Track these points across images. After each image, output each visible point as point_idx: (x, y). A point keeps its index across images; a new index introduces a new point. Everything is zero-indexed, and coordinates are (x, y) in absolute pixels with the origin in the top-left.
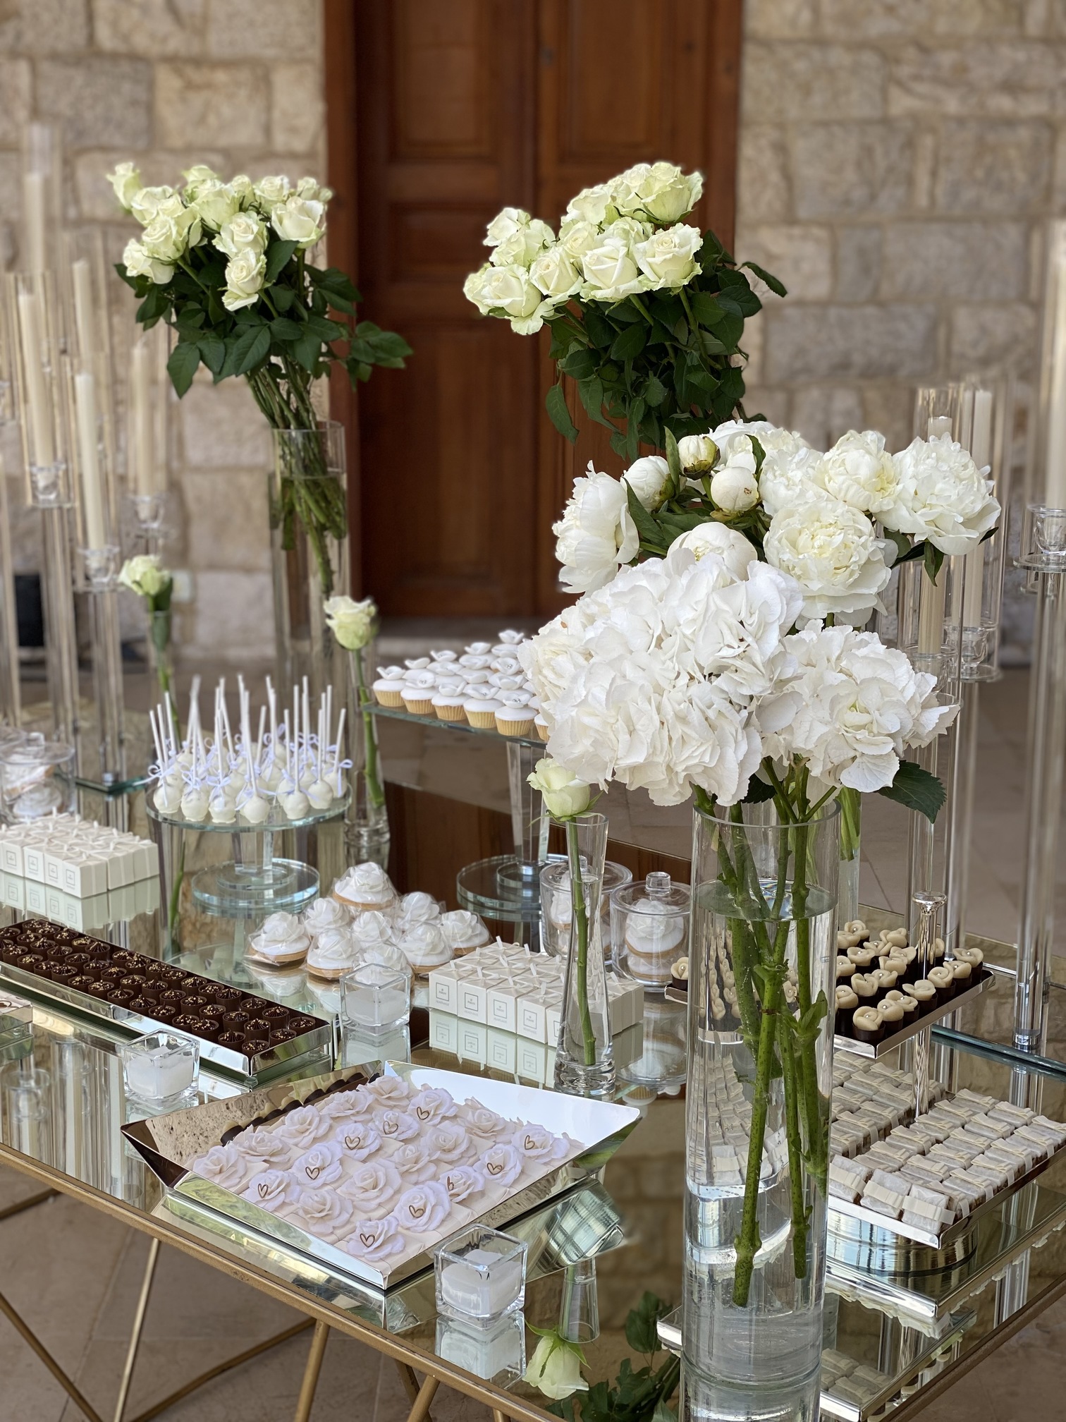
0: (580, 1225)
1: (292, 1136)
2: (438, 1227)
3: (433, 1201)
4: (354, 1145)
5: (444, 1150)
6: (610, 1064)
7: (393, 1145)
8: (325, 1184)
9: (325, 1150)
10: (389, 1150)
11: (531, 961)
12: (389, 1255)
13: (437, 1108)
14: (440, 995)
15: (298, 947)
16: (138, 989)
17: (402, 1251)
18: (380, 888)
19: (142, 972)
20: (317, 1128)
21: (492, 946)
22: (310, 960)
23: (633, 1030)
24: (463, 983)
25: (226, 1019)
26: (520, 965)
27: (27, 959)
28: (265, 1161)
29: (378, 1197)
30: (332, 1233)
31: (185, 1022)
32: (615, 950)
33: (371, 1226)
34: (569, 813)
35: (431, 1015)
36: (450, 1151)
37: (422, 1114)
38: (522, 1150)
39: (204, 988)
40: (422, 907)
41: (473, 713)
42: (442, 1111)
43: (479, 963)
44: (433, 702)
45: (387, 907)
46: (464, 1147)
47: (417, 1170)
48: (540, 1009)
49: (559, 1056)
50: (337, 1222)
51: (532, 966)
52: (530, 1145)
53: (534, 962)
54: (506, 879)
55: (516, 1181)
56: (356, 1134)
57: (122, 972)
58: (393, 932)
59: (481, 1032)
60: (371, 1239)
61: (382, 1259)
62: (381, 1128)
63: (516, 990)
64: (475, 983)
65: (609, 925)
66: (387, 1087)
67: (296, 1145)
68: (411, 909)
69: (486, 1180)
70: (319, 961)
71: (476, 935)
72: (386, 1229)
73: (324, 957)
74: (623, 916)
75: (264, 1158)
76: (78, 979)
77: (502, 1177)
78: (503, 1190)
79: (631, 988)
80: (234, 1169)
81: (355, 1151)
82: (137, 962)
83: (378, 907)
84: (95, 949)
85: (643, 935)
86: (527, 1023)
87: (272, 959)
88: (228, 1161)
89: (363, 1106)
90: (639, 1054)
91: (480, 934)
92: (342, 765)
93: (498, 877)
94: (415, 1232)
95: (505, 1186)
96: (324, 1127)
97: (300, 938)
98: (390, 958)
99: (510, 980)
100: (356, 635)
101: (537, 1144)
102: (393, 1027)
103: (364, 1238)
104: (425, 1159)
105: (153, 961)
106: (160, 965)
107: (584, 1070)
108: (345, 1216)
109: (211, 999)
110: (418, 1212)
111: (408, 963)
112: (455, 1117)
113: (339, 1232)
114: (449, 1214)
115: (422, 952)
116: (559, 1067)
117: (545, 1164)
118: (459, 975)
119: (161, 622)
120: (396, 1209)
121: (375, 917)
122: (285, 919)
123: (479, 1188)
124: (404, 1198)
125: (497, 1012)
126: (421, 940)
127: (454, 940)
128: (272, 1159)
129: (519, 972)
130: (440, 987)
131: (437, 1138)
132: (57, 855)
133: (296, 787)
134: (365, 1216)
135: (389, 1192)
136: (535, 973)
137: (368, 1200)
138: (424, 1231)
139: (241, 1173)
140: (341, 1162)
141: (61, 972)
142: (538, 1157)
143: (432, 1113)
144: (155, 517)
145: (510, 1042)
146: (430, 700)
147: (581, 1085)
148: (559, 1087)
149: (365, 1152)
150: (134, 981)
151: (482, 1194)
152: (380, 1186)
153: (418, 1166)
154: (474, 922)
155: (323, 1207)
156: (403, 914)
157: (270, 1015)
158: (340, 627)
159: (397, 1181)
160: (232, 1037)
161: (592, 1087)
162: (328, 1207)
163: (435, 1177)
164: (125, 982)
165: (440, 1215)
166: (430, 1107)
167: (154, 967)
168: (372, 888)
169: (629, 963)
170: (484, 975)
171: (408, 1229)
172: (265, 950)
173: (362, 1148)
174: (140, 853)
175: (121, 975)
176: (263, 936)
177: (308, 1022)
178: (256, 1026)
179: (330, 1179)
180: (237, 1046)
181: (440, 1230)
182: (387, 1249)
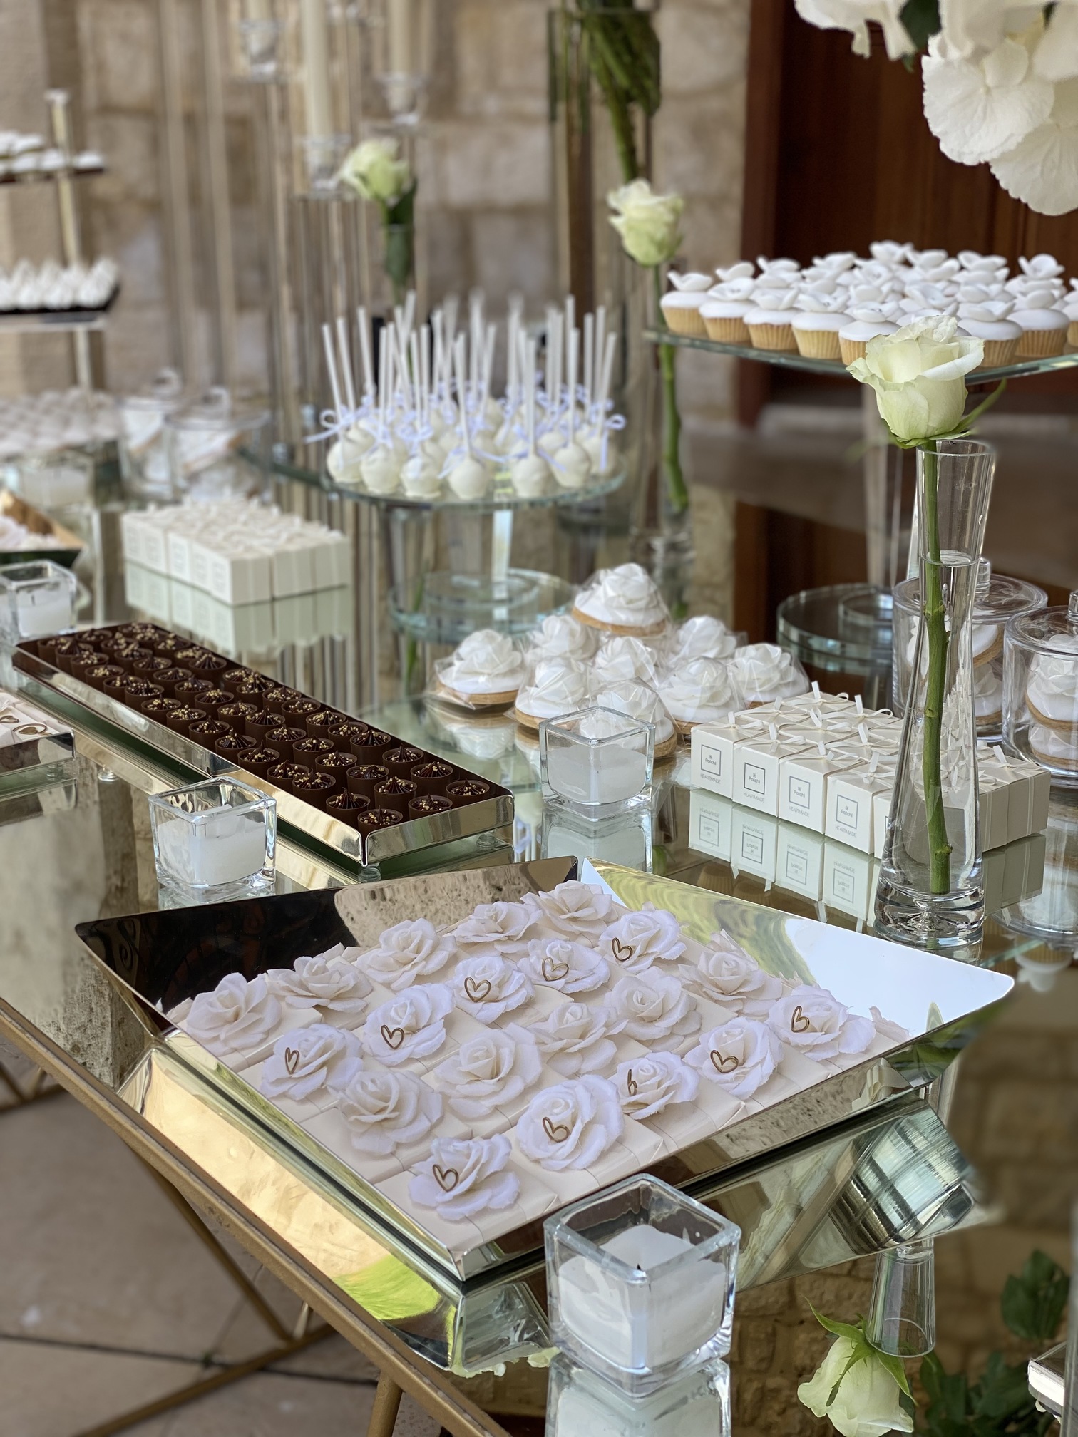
0: (909, 1164)
1: (386, 968)
2: (593, 1164)
3: (586, 1114)
4: (483, 994)
5: (642, 1019)
6: (975, 895)
7: (554, 1002)
8: (410, 1060)
9: (424, 1000)
10: (543, 1009)
11: (863, 720)
12: (485, 1211)
13: (649, 943)
14: (706, 765)
15: (505, 685)
16: (238, 723)
17: (510, 1207)
18: (642, 604)
19: (258, 701)
20: (427, 958)
21: (806, 698)
22: (520, 705)
23: (1027, 844)
24: (743, 747)
25: (351, 775)
26: (841, 725)
27: (101, 672)
28: (317, 1007)
29: (494, 1094)
30: (393, 1154)
31: (285, 774)
32: (1008, 718)
33: (457, 1152)
34: (923, 431)
35: (693, 796)
36: (651, 1020)
37: (622, 950)
38: (786, 1033)
39: (337, 729)
40: (709, 638)
41: (805, 332)
42: (657, 949)
43: (776, 719)
44: (747, 320)
45: (652, 633)
46: (676, 1016)
47: (579, 1051)
48: (864, 795)
49: (884, 875)
50: (404, 1135)
51: (861, 729)
52: (802, 1024)
53: (868, 723)
54: (851, 612)
55: (762, 1090)
56: (485, 976)
57: (228, 698)
58: (657, 672)
59: (769, 828)
60: (451, 1177)
61: (468, 1219)
62: (539, 969)
63: (829, 764)
64: (762, 747)
65: (1001, 679)
66: (571, 901)
67: (387, 985)
68: (690, 639)
69: (702, 1082)
70: (530, 706)
71: (787, 684)
72: (483, 1161)
73: (540, 698)
74: (1025, 659)
75: (316, 1002)
76: (156, 702)
77: (736, 1078)
78: (734, 1103)
79: (1027, 774)
80: (255, 1017)
81: (480, 1004)
82: (254, 685)
83: (639, 632)
84: (203, 664)
85: (1058, 690)
86: (842, 817)
87: (465, 697)
88: (247, 1002)
89: (518, 929)
90: (1035, 886)
91: (794, 683)
92: (610, 424)
93: (841, 609)
94: (549, 1168)
95: (739, 1097)
96: (441, 957)
97: (512, 672)
98: (636, 705)
99: (822, 749)
100: (652, 240)
101: (813, 1023)
102: (622, 807)
103: (441, 1174)
104: (598, 1032)
105: (277, 685)
106: (284, 692)
107: (929, 902)
108: (423, 1124)
109: (341, 745)
110: (557, 1132)
111: (667, 715)
112: (681, 960)
113: (406, 1154)
114: (620, 1141)
115: (696, 702)
116: (884, 893)
117: (827, 1062)
118: (738, 734)
119: (398, 241)
120: (521, 1120)
121: (630, 645)
122: (491, 639)
123: (683, 1096)
124: (538, 1101)
125: (795, 798)
126: (694, 682)
127: (752, 689)
128: (331, 1006)
129: (840, 736)
130: (707, 752)
131: (629, 996)
132: (207, 544)
133: (531, 447)
134: (462, 1128)
135: (516, 1086)
136: (865, 740)
137: (478, 1098)
138: (566, 1168)
139: (268, 1022)
140: (449, 1023)
141: (138, 691)
142: (813, 1048)
143: (637, 952)
144: (412, 107)
145: (813, 848)
146: (741, 319)
147: (921, 928)
148: (880, 929)
149: (496, 1009)
150: (237, 710)
151: (694, 1105)
152: (502, 1075)
153: (583, 1044)
154: (785, 663)
155: (383, 1104)
156: (678, 648)
157: (423, 775)
158: (630, 228)
159: (534, 1068)
160: (347, 802)
161: (940, 933)
162: (391, 1105)
163: (608, 1069)
164: (225, 711)
165: (598, 1141)
166: (637, 941)
167: (276, 693)
168: (630, 602)
169: (1032, 739)
170: (780, 737)
171: (537, 1161)
172: (455, 685)
173: (496, 1001)
174: (324, 548)
175: (222, 702)
176: (457, 663)
177: (479, 788)
178: (394, 788)
179: (421, 1050)
180: (348, 815)
181: (593, 1170)
182: (480, 1200)
